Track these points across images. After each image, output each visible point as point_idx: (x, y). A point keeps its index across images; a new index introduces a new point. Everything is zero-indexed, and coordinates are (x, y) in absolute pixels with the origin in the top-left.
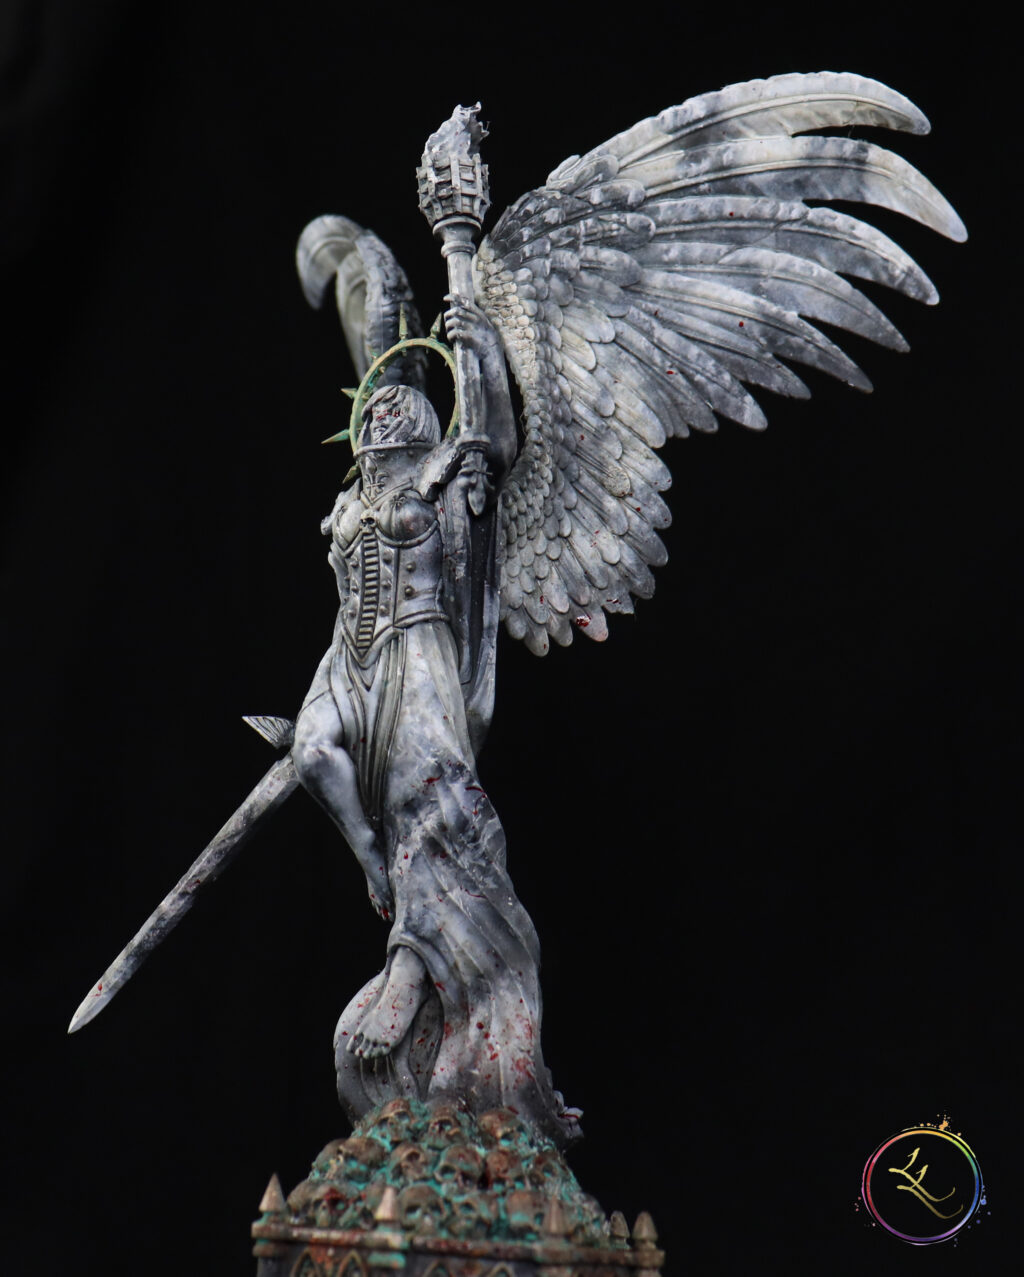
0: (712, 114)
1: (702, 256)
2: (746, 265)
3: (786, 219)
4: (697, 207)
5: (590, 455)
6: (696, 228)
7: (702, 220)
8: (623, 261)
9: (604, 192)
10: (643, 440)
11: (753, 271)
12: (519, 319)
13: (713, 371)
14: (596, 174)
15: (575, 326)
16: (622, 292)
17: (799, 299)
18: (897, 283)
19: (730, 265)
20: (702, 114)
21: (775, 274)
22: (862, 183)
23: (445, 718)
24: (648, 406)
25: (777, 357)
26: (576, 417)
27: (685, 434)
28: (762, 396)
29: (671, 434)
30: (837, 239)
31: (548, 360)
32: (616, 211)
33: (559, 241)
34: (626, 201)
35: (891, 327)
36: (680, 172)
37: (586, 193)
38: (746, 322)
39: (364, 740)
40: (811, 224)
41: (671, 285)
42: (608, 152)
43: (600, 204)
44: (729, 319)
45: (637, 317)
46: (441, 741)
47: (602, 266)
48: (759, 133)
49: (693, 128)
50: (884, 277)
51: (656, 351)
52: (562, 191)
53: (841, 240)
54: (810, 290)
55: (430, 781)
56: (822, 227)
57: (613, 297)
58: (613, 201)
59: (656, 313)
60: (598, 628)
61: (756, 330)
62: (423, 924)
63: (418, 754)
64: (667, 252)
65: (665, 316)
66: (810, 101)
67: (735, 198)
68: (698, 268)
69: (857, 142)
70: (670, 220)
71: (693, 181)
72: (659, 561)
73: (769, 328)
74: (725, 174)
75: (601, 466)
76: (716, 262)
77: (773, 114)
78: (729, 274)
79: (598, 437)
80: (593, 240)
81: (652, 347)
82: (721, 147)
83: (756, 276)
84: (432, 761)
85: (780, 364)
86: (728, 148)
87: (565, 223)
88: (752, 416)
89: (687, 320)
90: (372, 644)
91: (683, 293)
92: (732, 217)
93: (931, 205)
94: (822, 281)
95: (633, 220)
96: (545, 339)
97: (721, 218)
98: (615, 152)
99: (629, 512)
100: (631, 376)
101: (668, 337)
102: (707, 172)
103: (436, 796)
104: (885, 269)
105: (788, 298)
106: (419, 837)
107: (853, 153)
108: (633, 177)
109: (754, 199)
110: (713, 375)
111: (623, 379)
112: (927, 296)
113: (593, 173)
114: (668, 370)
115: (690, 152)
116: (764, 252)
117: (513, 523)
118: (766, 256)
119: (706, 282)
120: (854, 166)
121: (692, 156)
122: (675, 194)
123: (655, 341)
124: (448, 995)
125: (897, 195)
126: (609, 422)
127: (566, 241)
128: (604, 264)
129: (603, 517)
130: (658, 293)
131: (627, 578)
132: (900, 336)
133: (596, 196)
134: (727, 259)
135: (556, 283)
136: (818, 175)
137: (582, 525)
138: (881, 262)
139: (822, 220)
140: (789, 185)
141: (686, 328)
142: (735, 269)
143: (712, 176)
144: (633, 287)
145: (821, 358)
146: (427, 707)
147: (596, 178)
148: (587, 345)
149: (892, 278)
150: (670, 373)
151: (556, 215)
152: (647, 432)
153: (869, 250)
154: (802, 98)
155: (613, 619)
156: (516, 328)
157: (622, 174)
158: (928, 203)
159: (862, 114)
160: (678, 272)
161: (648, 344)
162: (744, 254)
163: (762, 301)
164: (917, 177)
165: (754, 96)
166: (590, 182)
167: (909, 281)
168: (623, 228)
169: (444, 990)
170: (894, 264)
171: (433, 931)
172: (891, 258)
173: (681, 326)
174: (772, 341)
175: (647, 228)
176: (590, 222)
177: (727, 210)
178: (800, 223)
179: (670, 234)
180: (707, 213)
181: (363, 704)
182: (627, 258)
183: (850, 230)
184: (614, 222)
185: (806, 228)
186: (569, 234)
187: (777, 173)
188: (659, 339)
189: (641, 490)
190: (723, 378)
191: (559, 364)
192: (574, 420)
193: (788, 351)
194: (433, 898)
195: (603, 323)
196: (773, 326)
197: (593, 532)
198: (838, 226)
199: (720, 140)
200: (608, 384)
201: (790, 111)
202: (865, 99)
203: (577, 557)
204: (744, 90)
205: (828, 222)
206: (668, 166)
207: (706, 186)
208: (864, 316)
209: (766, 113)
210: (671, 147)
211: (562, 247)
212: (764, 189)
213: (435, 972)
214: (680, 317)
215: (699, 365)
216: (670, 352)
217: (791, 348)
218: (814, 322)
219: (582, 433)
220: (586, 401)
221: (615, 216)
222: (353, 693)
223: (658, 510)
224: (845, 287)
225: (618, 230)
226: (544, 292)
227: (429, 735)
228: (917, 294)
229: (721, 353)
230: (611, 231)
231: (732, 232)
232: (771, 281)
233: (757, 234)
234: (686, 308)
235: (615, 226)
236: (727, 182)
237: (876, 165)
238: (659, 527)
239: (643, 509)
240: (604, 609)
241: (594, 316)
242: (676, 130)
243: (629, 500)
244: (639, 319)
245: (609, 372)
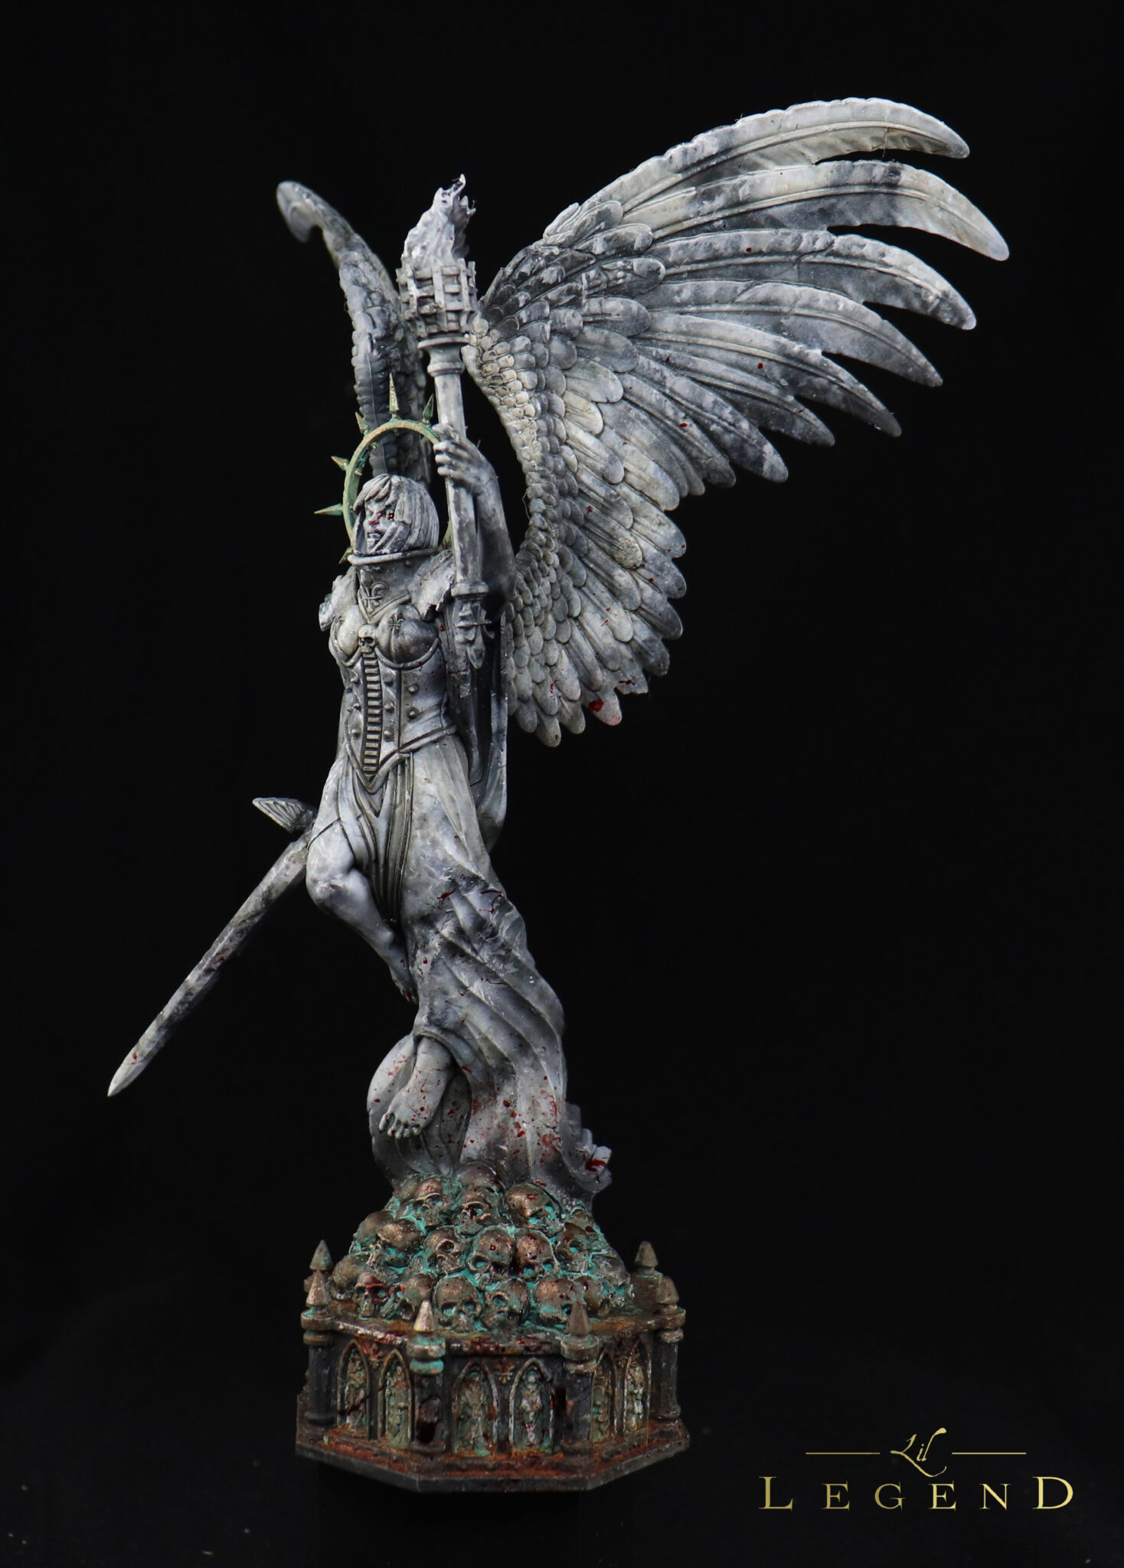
0: (725, 150)
1: (717, 295)
2: (766, 302)
3: (809, 250)
4: (711, 245)
5: (599, 527)
6: (713, 265)
7: (717, 257)
8: (631, 308)
9: (607, 240)
10: (655, 503)
11: (775, 308)
12: (518, 396)
13: (730, 419)
14: (598, 223)
15: (579, 388)
16: (629, 342)
17: (824, 336)
18: (930, 310)
19: (748, 303)
20: (714, 150)
21: (797, 311)
22: (894, 206)
23: (457, 837)
24: (660, 466)
25: (800, 398)
26: (583, 488)
27: (701, 489)
28: (784, 444)
29: (685, 494)
30: (865, 268)
31: (551, 432)
32: (622, 257)
33: (559, 300)
34: (633, 247)
35: (923, 360)
36: (691, 210)
37: (587, 243)
38: (765, 363)
39: (377, 861)
40: (836, 254)
41: (684, 328)
42: (611, 198)
43: (603, 253)
44: (747, 361)
45: (646, 367)
46: (454, 860)
47: (607, 318)
48: (779, 163)
49: (705, 166)
50: (916, 304)
51: (669, 403)
52: (560, 246)
53: (870, 269)
54: (835, 325)
55: (445, 896)
56: (848, 256)
57: (619, 351)
58: (617, 248)
59: (668, 359)
60: (613, 712)
61: (777, 372)
62: (445, 1018)
63: (431, 875)
64: (679, 293)
65: (678, 361)
66: (835, 130)
67: (753, 232)
68: (714, 307)
69: (887, 164)
70: (682, 260)
71: (706, 219)
72: (673, 633)
73: (790, 369)
74: (742, 210)
75: (611, 539)
76: (733, 301)
77: (794, 144)
78: (748, 313)
79: (608, 507)
80: (595, 291)
81: (664, 398)
82: (737, 181)
83: (776, 313)
84: (446, 879)
85: (802, 407)
86: (743, 183)
87: (565, 281)
88: (773, 461)
89: (702, 364)
90: (378, 769)
91: (697, 335)
92: (750, 252)
93: (969, 225)
94: (847, 315)
95: (640, 265)
96: (548, 410)
97: (738, 254)
98: (619, 197)
99: (642, 584)
100: (643, 434)
101: (680, 384)
102: (721, 209)
103: (452, 907)
104: (918, 295)
105: (811, 335)
106: (437, 945)
107: (883, 177)
108: (638, 221)
109: (773, 231)
110: (730, 424)
111: (633, 440)
112: (962, 321)
113: (594, 222)
114: (681, 422)
115: (703, 189)
116: (786, 287)
117: (519, 615)
118: (790, 292)
119: (722, 323)
120: (884, 190)
121: (704, 193)
122: (687, 232)
123: (667, 391)
124: (474, 1076)
125: (932, 217)
126: (618, 488)
127: (566, 299)
128: (610, 315)
129: (614, 592)
130: (670, 337)
131: (640, 654)
132: (932, 369)
133: (599, 247)
134: (745, 297)
135: (557, 347)
136: (845, 202)
137: (592, 601)
138: (913, 288)
139: (849, 249)
140: (812, 214)
141: (700, 373)
142: (753, 307)
143: (727, 213)
144: (641, 333)
145: (845, 400)
146: (438, 830)
147: (597, 228)
148: (593, 408)
149: (925, 304)
150: (685, 425)
151: (555, 275)
152: (660, 495)
153: (901, 277)
154: (826, 127)
155: (628, 702)
156: (515, 407)
157: (627, 217)
158: (966, 223)
159: (893, 139)
160: (691, 313)
161: (659, 396)
162: (763, 290)
163: (784, 340)
164: (954, 196)
165: (773, 128)
166: (592, 231)
167: (944, 306)
168: (629, 274)
169: (470, 1072)
170: (928, 290)
171: (456, 1023)
172: (924, 284)
173: (695, 371)
174: (793, 383)
175: (657, 271)
176: (592, 273)
177: (744, 246)
178: (824, 253)
179: (682, 273)
180: (722, 251)
181: (372, 829)
182: (634, 305)
183: (879, 258)
184: (620, 270)
185: (831, 259)
186: (569, 291)
187: (800, 204)
188: (671, 390)
189: (654, 560)
190: (739, 428)
191: (563, 435)
192: (581, 491)
193: (811, 392)
194: (454, 994)
195: (610, 382)
196: (795, 369)
197: (604, 609)
198: (865, 254)
199: (736, 174)
200: (616, 447)
201: (813, 141)
202: (897, 126)
203: (587, 636)
204: (762, 122)
205: (856, 251)
206: (678, 204)
207: (721, 222)
208: (892, 350)
209: (786, 145)
210: (680, 186)
211: (562, 306)
212: (785, 221)
213: (461, 1058)
214: (694, 362)
215: (714, 414)
216: (683, 402)
217: (815, 389)
218: (840, 359)
219: (588, 504)
220: (593, 469)
221: (620, 263)
222: (362, 820)
223: (672, 577)
224: (874, 319)
225: (624, 277)
226: (544, 359)
227: (440, 856)
228: (952, 319)
229: (739, 399)
230: (617, 279)
231: (750, 268)
232: (792, 318)
233: (778, 269)
234: (700, 351)
235: (620, 274)
236: (743, 216)
237: (909, 188)
238: (673, 597)
239: (655, 581)
240: (617, 691)
241: (600, 376)
242: (686, 169)
243: (642, 571)
244: (649, 369)
245: (617, 433)
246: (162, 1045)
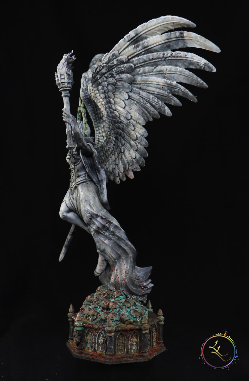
0: (137, 35)
1: (148, 71)
2: (160, 71)
3: (167, 57)
4: (143, 58)
5: (126, 130)
6: (145, 64)
7: (146, 61)
8: (128, 76)
9: (117, 60)
10: (140, 124)
11: (162, 72)
12: (100, 100)
13: (157, 101)
14: (113, 57)
15: (118, 97)
16: (129, 85)
17: (176, 78)
18: (202, 68)
19: (156, 72)
20: (134, 35)
21: (167, 72)
22: (185, 42)
23: (90, 205)
24: (140, 114)
25: (173, 95)
26: (122, 121)
27: (151, 119)
28: (169, 106)
29: (147, 121)
30: (182, 59)
31: (110, 108)
32: (122, 64)
33: (108, 76)
34: (124, 61)
35: (202, 82)
36: (135, 50)
37: (112, 62)
38: (163, 86)
39: (76, 210)
40: (174, 57)
41: (143, 80)
42: (115, 50)
43: (117, 64)
44: (159, 86)
45: (135, 90)
46: (90, 210)
47: (122, 79)
48: (152, 36)
49: (133, 39)
50: (198, 67)
51: (141, 98)
52: (105, 63)
53: (184, 59)
54: (178, 75)
55: (90, 219)
56: (177, 57)
57: (127, 87)
58: (120, 62)
59: (141, 88)
60: (131, 175)
61: (166, 88)
62: (100, 248)
63: (85, 214)
64: (140, 71)
65: (143, 88)
66: (160, 25)
67: (152, 54)
68: (149, 74)
69: (179, 32)
70: (138, 63)
71: (139, 52)
72: (145, 156)
73: (169, 87)
74: (147, 49)
75: (129, 133)
76: (152, 72)
77: (153, 31)
78: (157, 74)
79: (128, 125)
80: (117, 73)
81: (140, 98)
82: (143, 42)
83: (163, 73)
84: (89, 215)
85: (173, 97)
86: (145, 42)
87: (108, 72)
88: (168, 112)
89: (149, 88)
90: (72, 189)
91: (146, 81)
92: (153, 59)
93: (206, 44)
94: (180, 72)
95: (127, 66)
96: (109, 102)
97: (150, 60)
98: (117, 50)
99: (138, 144)
100: (135, 107)
101: (144, 94)
102: (142, 49)
103: (93, 221)
104: (198, 65)
105: (173, 78)
106: (93, 231)
107: (179, 35)
108: (124, 55)
109: (157, 53)
110: (157, 103)
111: (133, 108)
112: (212, 70)
113: (112, 57)
114: (145, 103)
115: (136, 45)
116: (164, 67)
117: (106, 153)
118: (164, 68)
119: (151, 77)
120: (180, 38)
121: (136, 46)
122: (136, 56)
123: (141, 96)
124: (111, 263)
125: (196, 44)
126: (130, 121)
127: (110, 76)
128: (123, 78)
129: (131, 146)
130: (140, 82)
131: (138, 161)
132: (205, 84)
133: (115, 62)
134: (155, 70)
135: (110, 87)
136: (172, 43)
137: (127, 149)
138: (196, 63)
139: (177, 55)
140: (165, 47)
141: (149, 90)
142: (157, 73)
143: (143, 50)
144: (132, 82)
145: (183, 94)
146: (85, 203)
147: (113, 58)
148: (122, 101)
149: (201, 67)
150: (146, 104)
151: (105, 70)
152: (140, 122)
153: (192, 60)
154: (158, 25)
155: (135, 173)
156: (99, 103)
157: (120, 54)
158: (205, 44)
159: (176, 25)
160: (144, 76)
161: (139, 97)
162: (159, 68)
163: (166, 80)
164: (200, 37)
165: (145, 28)
166: (112, 59)
167: (206, 67)
168: (125, 68)
169: (110, 262)
170: (200, 63)
171: (103, 250)
172: (199, 62)
173: (148, 90)
174: (171, 91)
175: (132, 66)
176: (115, 69)
177: (151, 58)
178: (171, 57)
179: (139, 66)
180: (146, 60)
182: (129, 75)
183: (185, 56)
184: (123, 67)
185: (173, 58)
186: (110, 74)
187: (161, 45)
188: (142, 95)
189: (140, 138)
190: (159, 103)
191: (114, 108)
192: (121, 122)
193: (175, 93)
194: (101, 243)
195: (125, 95)
196: (170, 87)
197: (129, 150)
198: (181, 56)
199: (142, 40)
200: (129, 110)
201: (157, 29)
202: (175, 22)
203: (125, 157)
204: (142, 26)
205: (179, 55)
206: (131, 50)
207: (143, 52)
208: (193, 80)
209: (151, 31)
210: (130, 45)
211: (109, 77)
212: (159, 50)
213: (106, 258)
214: (147, 88)
215: (153, 100)
216: (145, 98)
217: (176, 92)
218: (181, 83)
219: (123, 125)
220: (123, 116)
221: (122, 66)
222: (70, 200)
223: (145, 142)
224: (187, 72)
225: (124, 69)
226: (106, 91)
227: (86, 209)
228: (209, 70)
229: (159, 97)
230: (123, 70)
231: (154, 63)
232: (167, 74)
233: (161, 62)
234: (148, 85)
235: (123, 68)
236: (148, 50)
237: (187, 37)
238: (145, 147)
239: (141, 143)
240: (132, 170)
241: (122, 93)
242: (129, 41)
243: (137, 141)
244: (136, 91)
245: (129, 107)
246: (66, 251)
